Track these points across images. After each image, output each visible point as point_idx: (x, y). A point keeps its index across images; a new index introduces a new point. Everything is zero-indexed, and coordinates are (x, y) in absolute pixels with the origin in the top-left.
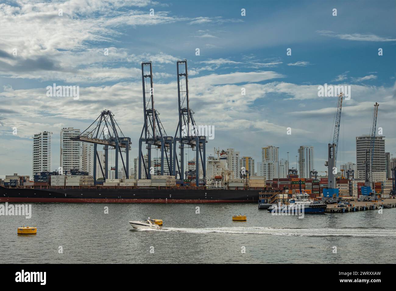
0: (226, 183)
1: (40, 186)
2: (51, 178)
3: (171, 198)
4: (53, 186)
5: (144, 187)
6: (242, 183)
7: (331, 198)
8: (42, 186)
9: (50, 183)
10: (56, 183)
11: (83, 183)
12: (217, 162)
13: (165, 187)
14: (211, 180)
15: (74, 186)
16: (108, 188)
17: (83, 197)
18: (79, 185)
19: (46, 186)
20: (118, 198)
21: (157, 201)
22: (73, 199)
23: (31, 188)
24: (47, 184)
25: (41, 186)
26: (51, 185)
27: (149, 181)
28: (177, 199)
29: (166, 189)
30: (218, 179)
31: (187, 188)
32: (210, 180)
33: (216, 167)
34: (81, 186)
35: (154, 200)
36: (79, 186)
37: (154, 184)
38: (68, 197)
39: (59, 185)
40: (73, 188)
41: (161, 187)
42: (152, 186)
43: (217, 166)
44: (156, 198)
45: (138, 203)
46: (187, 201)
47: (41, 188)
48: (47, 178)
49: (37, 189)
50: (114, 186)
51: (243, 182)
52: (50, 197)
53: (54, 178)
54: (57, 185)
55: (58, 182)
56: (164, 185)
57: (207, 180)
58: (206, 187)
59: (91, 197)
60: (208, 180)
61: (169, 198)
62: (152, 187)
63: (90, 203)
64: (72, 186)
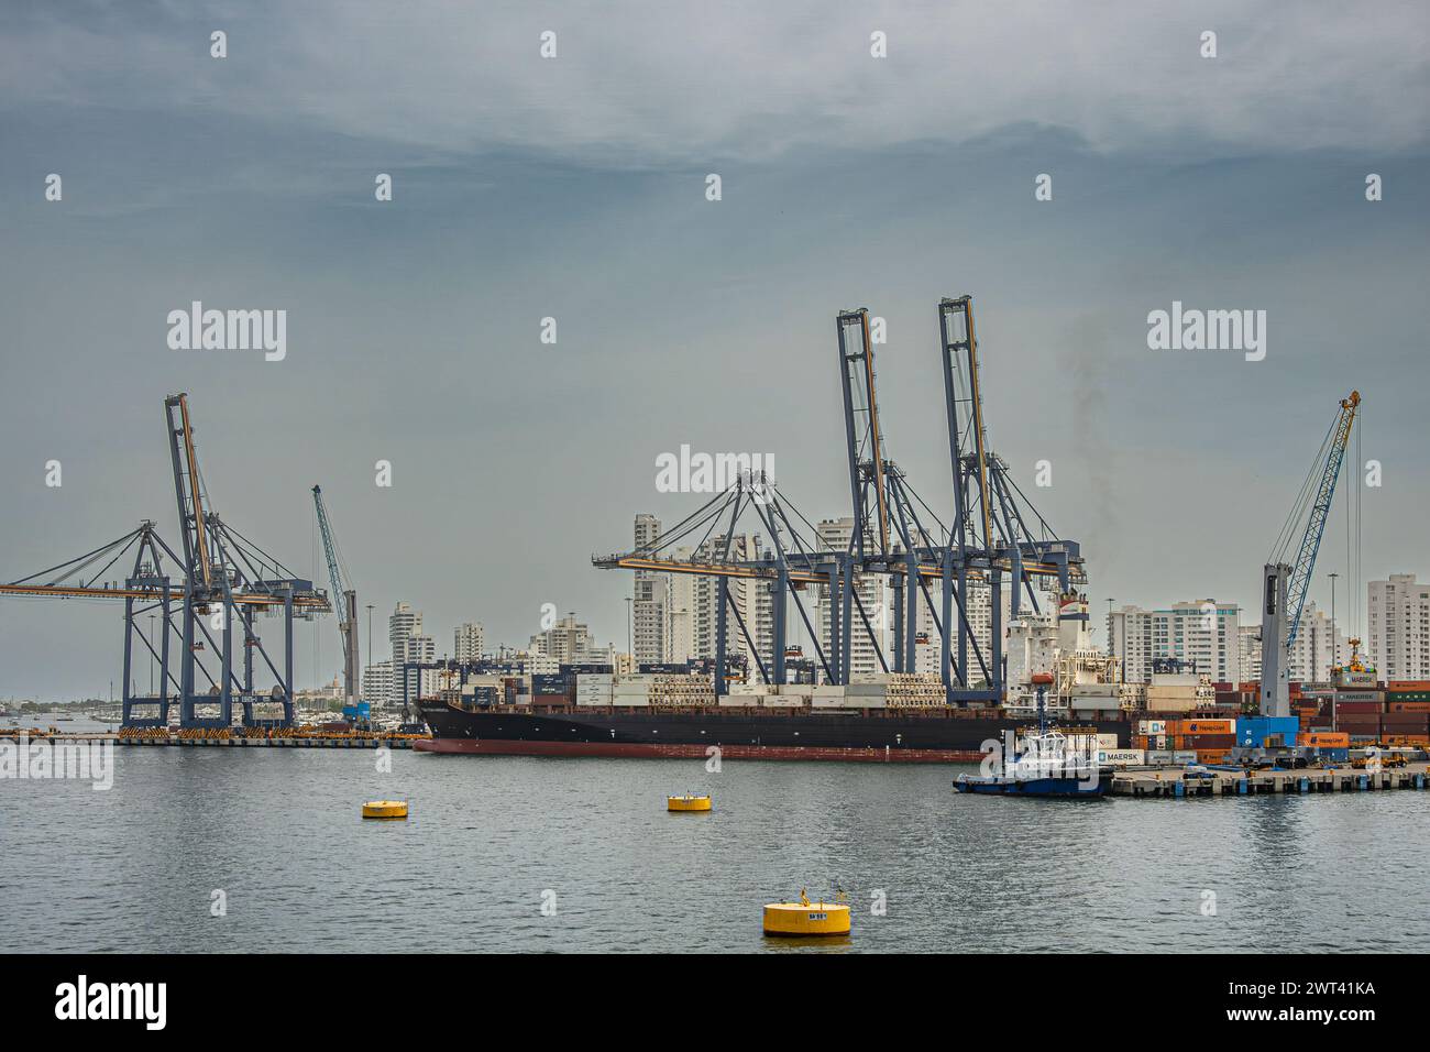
0: (1063, 700)
1: (546, 706)
2: (578, 682)
3: (901, 746)
4: (582, 707)
5: (825, 709)
6: (1112, 696)
7: (1256, 749)
8: (554, 707)
9: (573, 697)
10: (590, 697)
11: (667, 698)
12: (1044, 628)
13: (883, 709)
14: (1019, 688)
15: (636, 708)
16: (724, 714)
17: (659, 740)
18: (647, 704)
19: (563, 706)
20: (750, 744)
21: (861, 753)
22: (632, 747)
23: (528, 712)
24: (564, 701)
25: (550, 708)
26: (578, 703)
27: (840, 690)
28: (917, 748)
29: (887, 716)
30: (1041, 683)
31: (947, 714)
32: (1016, 689)
33: (1038, 645)
34: (653, 708)
35: (852, 752)
36: (646, 707)
37: (853, 702)
38: (619, 739)
39: (598, 703)
40: (632, 712)
41: (871, 709)
42: (847, 705)
43: (1042, 641)
44: (857, 745)
45: (811, 760)
46: (946, 755)
47: (550, 713)
48: (564, 684)
49: (540, 714)
50: (742, 705)
51: (1115, 693)
52: (573, 738)
53: (584, 682)
54: (591, 704)
55: (595, 694)
56: (878, 702)
57: (1009, 688)
58: (1005, 710)
59: (679, 741)
60: (1012, 688)
61: (894, 746)
62: (849, 709)
63: (677, 758)
64: (628, 707)
